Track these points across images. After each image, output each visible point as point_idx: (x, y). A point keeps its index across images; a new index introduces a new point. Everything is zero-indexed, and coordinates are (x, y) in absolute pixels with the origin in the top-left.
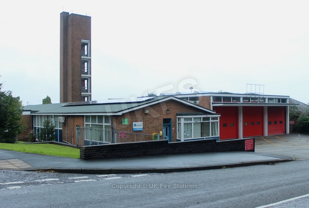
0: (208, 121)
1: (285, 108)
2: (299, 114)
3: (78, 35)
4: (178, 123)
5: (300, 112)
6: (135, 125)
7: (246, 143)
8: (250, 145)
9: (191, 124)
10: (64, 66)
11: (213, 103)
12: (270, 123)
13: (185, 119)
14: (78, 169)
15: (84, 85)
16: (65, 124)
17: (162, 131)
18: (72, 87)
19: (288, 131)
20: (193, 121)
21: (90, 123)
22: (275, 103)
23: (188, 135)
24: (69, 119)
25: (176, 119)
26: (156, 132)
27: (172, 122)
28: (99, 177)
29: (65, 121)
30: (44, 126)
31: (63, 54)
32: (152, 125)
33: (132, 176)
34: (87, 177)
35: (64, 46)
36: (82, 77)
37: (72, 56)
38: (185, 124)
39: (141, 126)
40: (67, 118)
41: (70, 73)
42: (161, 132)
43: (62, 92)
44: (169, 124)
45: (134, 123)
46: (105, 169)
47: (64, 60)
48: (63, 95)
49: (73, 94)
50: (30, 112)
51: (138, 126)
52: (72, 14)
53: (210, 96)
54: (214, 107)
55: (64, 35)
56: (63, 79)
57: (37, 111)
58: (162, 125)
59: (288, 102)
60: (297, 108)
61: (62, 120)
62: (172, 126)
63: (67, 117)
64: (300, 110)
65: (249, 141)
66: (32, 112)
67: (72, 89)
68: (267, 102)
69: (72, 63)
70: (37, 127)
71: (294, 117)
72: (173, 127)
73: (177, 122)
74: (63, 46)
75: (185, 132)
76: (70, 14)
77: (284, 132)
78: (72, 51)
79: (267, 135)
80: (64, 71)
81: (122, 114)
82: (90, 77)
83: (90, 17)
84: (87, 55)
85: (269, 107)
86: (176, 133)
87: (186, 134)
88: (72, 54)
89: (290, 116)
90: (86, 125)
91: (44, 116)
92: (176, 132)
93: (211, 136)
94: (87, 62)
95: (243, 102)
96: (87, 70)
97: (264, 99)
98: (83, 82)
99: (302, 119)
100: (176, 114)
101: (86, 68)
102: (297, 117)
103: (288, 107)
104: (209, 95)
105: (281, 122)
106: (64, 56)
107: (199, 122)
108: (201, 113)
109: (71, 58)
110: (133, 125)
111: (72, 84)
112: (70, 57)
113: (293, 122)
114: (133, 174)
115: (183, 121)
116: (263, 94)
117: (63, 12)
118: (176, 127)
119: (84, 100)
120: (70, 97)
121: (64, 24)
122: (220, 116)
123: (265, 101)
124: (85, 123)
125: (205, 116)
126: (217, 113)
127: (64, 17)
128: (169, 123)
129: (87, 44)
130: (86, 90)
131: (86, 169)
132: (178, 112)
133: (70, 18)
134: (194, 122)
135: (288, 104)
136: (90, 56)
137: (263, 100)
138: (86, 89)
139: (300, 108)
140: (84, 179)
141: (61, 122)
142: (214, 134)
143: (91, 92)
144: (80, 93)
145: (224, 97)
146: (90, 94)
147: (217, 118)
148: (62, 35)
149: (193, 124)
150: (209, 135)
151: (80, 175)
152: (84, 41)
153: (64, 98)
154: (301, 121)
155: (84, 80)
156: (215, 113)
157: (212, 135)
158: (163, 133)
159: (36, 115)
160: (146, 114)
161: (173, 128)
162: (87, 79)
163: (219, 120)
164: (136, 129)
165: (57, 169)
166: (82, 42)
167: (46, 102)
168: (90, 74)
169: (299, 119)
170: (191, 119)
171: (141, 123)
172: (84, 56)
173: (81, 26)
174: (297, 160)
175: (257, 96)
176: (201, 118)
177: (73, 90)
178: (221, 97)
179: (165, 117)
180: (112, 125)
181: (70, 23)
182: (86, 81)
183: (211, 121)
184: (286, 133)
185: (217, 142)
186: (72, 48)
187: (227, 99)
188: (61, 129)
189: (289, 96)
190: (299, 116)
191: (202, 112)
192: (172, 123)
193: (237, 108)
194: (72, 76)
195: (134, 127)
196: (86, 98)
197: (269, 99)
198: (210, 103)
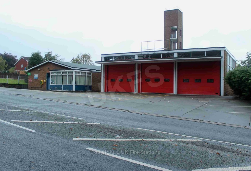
9: (55, 76)
12: (186, 81)
32: (42, 76)
42: (45, 80)
45: (34, 75)
51: (36, 76)
53: (102, 57)
75: (52, 80)
77: (217, 94)
81: (28, 70)
115: (51, 74)
125: (63, 71)
132: (55, 69)
152: (173, 27)
157: (69, 84)
160: (39, 70)
170: (55, 73)
179: (48, 72)
184: (220, 95)
189: (225, 47)
195: (34, 77)
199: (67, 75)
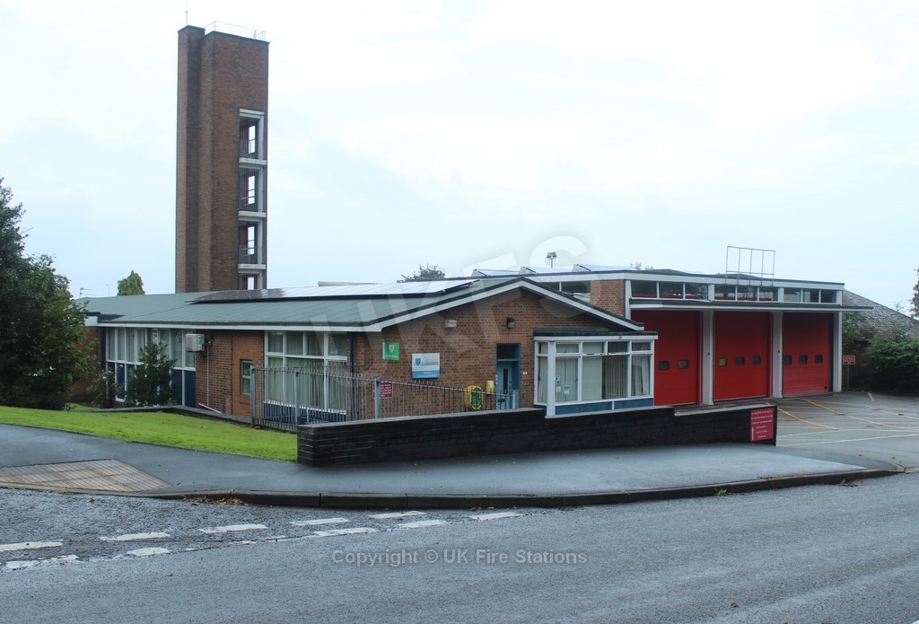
0: (624, 354)
1: (831, 317)
2: (871, 336)
3: (232, 95)
4: (540, 358)
5: (872, 329)
6: (418, 362)
7: (754, 421)
8: (764, 424)
9: (576, 360)
10: (188, 184)
11: (632, 302)
12: (787, 361)
13: (560, 346)
14: (311, 494)
15: (247, 241)
16: (203, 356)
17: (493, 379)
18: (213, 247)
19: (838, 385)
20: (581, 353)
21: (283, 355)
22: (802, 303)
23: (567, 392)
24: (216, 341)
25: (534, 347)
26: (476, 383)
27: (522, 356)
28: (378, 521)
29: (205, 346)
30: (141, 360)
31: (184, 150)
32: (466, 362)
33: (474, 517)
34: (345, 520)
35: (188, 127)
36: (240, 219)
37: (213, 157)
38: (558, 360)
39: (435, 364)
40: (212, 338)
41: (206, 204)
42: (491, 384)
43: (183, 260)
44: (512, 360)
45: (415, 356)
46: (388, 496)
47: (188, 168)
48: (184, 269)
49: (213, 267)
50: (95, 318)
51: (427, 363)
52: (214, 34)
53: (625, 280)
54: (633, 312)
55: (188, 95)
56: (184, 222)
57: (118, 316)
58: (495, 363)
59: (839, 301)
60: (863, 319)
61: (196, 343)
62: (522, 366)
63: (210, 336)
64: (872, 324)
65: (759, 415)
66: (101, 318)
67: (212, 253)
68: (781, 298)
69: (212, 177)
70: (116, 361)
71: (855, 345)
72: (524, 370)
73: (537, 353)
74: (185, 126)
75: (558, 384)
76: (206, 33)
77: (826, 388)
78: (213, 141)
79: (781, 396)
80: (187, 199)
81: (383, 329)
82: (264, 220)
83: (267, 44)
84: (255, 155)
85: (786, 314)
86: (533, 386)
87: (562, 391)
88: (213, 150)
89: (843, 342)
90: (270, 359)
91: (140, 330)
92: (532, 382)
93: (630, 397)
94: (256, 174)
95: (716, 298)
96: (256, 197)
97: (775, 290)
98: (242, 232)
99: (880, 350)
100: (532, 331)
101: (251, 193)
102: (865, 344)
103: (841, 314)
104: (621, 276)
105: (819, 359)
106: (188, 157)
107: (599, 354)
108: (603, 329)
109: (209, 162)
110: (414, 361)
111: (212, 239)
112: (206, 158)
113: (851, 359)
114: (474, 510)
115: (552, 353)
116: (770, 277)
117: (188, 27)
118: (533, 369)
119: (246, 287)
120: (205, 275)
121: (189, 63)
122: (656, 337)
123: (776, 297)
124: (267, 354)
125: (615, 338)
126: (648, 331)
127: (189, 41)
128: (513, 358)
129: (255, 122)
130: (252, 255)
131: (333, 495)
132: (540, 326)
133: (208, 45)
134: (584, 355)
135: (839, 306)
136: (265, 158)
137: (770, 295)
138: (252, 252)
139: (872, 319)
140: (339, 526)
141: (195, 350)
142: (637, 392)
143: (265, 262)
144: (234, 265)
145: (661, 283)
146: (262, 267)
147: (646, 345)
148: (185, 93)
149: (580, 362)
150: (624, 394)
151: (320, 512)
152: (247, 113)
153: (189, 278)
154: (878, 357)
155: (244, 227)
156: (642, 328)
157: (634, 393)
158: (495, 384)
159: (114, 328)
160: (450, 329)
161: (525, 373)
162: (255, 225)
163: (652, 351)
164: (421, 373)
165: (248, 493)
166: (241, 115)
167: (127, 287)
168: (265, 210)
169: (869, 350)
170: (575, 346)
171: (436, 357)
172: (248, 157)
173: (241, 69)
174: (908, 471)
175: (754, 283)
176: (603, 344)
177: (214, 256)
178: (655, 283)
179: (503, 339)
180: (352, 360)
181: (207, 59)
182: (251, 230)
183: (630, 352)
184: (831, 389)
185: (676, 415)
186: (213, 134)
187: (671, 289)
188: (193, 369)
189: (843, 284)
190: (870, 341)
191: (606, 327)
192: (522, 360)
193: (697, 315)
194: (213, 216)
195: (415, 368)
196: (251, 281)
197: (789, 291)
198: (624, 300)
199: (626, 357)
